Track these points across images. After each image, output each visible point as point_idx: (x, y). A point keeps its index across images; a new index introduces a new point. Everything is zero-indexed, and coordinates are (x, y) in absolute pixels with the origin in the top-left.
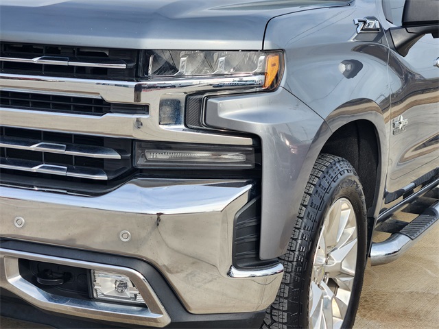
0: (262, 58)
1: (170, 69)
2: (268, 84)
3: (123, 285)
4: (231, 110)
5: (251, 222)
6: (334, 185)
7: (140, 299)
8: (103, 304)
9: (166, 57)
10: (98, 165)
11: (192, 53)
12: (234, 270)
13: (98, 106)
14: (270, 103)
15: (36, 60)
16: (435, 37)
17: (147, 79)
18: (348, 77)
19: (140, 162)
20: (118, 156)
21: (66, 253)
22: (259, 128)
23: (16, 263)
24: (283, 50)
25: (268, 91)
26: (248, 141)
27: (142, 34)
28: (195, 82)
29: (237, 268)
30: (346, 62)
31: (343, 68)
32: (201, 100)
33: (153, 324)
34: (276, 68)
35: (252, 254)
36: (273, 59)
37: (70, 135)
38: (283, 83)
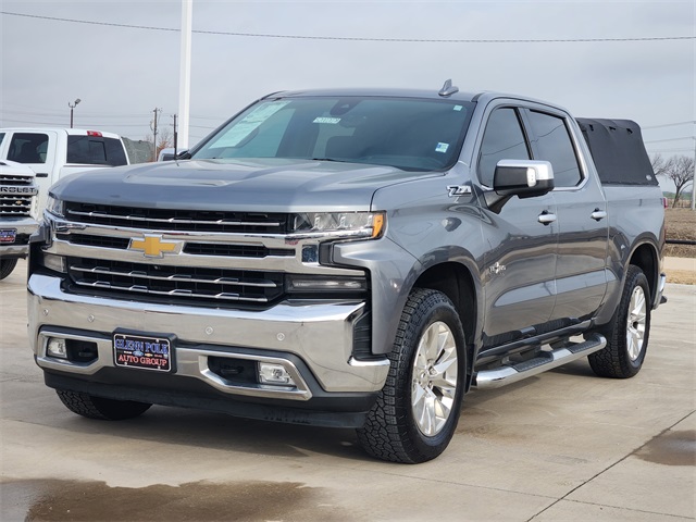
0: (371, 216)
1: (307, 226)
2: (375, 235)
3: (279, 373)
4: (349, 252)
5: (365, 328)
6: (430, 310)
7: (291, 382)
8: (266, 387)
9: (305, 218)
10: (260, 292)
11: (322, 215)
12: (353, 359)
13: (261, 251)
14: (377, 247)
15: (219, 222)
16: (520, 197)
17: (293, 232)
18: (449, 230)
19: (289, 289)
20: (274, 285)
21: (240, 350)
22: (369, 264)
23: (206, 359)
24: (385, 211)
25: (375, 239)
26: (362, 273)
27: (289, 203)
28: (326, 234)
29: (356, 359)
30: (449, 219)
31: (445, 223)
32: (329, 247)
33: (301, 399)
34: (381, 223)
35: (366, 350)
36: (379, 217)
37: (241, 271)
38: (385, 234)
